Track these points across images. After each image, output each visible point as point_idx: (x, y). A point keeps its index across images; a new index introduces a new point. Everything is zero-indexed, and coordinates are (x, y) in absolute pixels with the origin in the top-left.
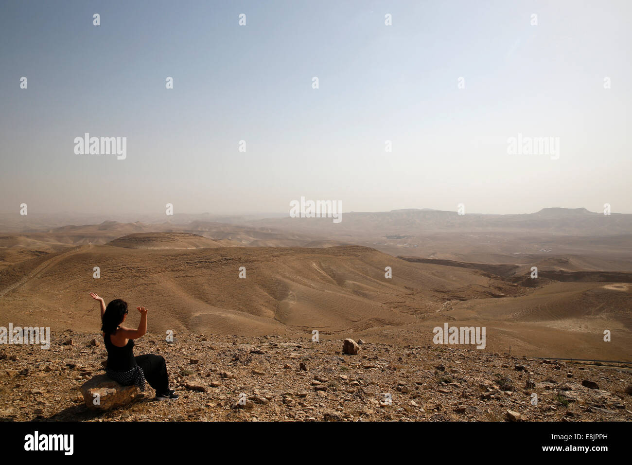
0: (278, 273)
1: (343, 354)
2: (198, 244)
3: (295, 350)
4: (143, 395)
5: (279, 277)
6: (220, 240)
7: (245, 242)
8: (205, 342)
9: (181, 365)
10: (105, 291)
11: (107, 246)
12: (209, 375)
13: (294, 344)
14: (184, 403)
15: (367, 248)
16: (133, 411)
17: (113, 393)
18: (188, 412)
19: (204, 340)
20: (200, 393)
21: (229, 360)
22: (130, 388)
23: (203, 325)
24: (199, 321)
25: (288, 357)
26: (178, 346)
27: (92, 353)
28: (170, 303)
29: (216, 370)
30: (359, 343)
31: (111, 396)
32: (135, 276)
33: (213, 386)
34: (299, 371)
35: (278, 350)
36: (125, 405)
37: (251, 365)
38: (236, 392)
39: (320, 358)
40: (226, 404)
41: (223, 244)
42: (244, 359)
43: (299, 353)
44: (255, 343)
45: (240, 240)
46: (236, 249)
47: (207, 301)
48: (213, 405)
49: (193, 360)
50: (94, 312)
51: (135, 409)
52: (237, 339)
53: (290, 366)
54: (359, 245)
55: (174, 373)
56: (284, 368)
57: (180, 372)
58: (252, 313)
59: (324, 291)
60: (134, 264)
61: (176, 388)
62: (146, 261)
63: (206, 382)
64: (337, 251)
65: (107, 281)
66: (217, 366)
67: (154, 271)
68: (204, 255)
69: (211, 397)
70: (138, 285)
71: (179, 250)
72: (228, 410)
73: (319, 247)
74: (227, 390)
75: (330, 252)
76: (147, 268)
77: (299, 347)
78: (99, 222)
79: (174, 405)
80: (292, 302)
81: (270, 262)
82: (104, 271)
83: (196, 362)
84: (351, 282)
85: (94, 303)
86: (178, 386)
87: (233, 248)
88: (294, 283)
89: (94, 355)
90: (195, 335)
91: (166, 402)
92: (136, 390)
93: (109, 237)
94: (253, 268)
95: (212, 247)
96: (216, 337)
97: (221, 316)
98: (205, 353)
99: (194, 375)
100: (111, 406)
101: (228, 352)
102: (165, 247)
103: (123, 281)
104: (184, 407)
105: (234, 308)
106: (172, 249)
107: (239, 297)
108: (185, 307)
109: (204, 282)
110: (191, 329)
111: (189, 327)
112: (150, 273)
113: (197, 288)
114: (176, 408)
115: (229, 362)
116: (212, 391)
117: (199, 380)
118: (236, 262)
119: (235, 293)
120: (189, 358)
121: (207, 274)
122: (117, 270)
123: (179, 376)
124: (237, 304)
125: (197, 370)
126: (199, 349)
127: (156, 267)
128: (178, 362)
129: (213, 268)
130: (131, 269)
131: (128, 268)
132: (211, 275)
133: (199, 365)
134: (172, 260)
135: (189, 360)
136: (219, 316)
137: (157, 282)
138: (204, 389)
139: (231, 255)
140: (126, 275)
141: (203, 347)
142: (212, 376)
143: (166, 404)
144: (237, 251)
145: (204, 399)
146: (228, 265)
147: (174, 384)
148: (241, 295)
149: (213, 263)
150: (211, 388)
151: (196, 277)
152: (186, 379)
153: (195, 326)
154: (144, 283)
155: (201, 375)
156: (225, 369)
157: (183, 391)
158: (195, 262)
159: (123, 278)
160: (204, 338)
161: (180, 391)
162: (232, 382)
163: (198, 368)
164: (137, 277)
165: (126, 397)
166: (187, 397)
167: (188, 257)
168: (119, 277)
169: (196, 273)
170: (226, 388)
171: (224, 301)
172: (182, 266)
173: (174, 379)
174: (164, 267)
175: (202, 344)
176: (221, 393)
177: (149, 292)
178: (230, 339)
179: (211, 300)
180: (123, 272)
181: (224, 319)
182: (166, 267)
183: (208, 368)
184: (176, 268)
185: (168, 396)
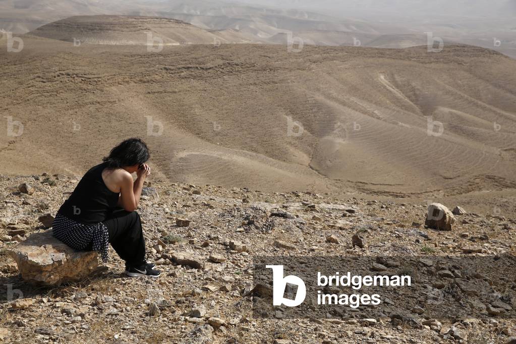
0: (318, 90)
1: (426, 228)
2: (183, 37)
3: (344, 215)
4: (107, 268)
5: (320, 98)
6: (220, 30)
7: (263, 34)
8: (198, 196)
9: (162, 228)
10: (33, 112)
12: (206, 245)
13: (343, 207)
14: (170, 283)
15: (482, 51)
16: (93, 290)
17: (61, 261)
18: (175, 296)
19: (196, 192)
20: (194, 270)
21: (238, 224)
22: (86, 255)
23: (193, 172)
24: (187, 166)
25: (333, 226)
26: (157, 200)
27: (24, 203)
29: (217, 238)
30: (456, 212)
31: (59, 265)
32: (81, 89)
33: (212, 260)
34: (351, 248)
35: (317, 215)
36: (81, 280)
37: (273, 234)
38: (250, 271)
39: (386, 231)
40: (234, 288)
41: (225, 38)
42: (261, 223)
43: (351, 221)
44: (278, 202)
45: (255, 32)
46: (246, 47)
47: (199, 134)
48: (214, 288)
49: (181, 220)
50: (19, 145)
51: (95, 286)
52: (249, 194)
53: (337, 238)
54: (467, 43)
55: (153, 240)
56: (326, 242)
57: (161, 237)
58: (272, 156)
59: (397, 124)
60: (77, 68)
61: (156, 260)
62: (97, 64)
63: (202, 255)
64: (424, 55)
65: (35, 95)
66: (218, 231)
67: (111, 81)
68: (193, 56)
69: (210, 277)
70: (86, 104)
72: (237, 297)
73: (393, 45)
74: (234, 268)
75: (412, 55)
76: (100, 76)
77: (351, 211)
79: (154, 284)
80: (339, 141)
81: (305, 72)
82: (29, 78)
83: (186, 223)
84: (446, 110)
86: (159, 259)
87: (242, 45)
88: (346, 108)
89: (27, 207)
90: (181, 185)
91: (141, 279)
92: (95, 259)
94: (276, 80)
95: (208, 43)
96: (215, 189)
97: (222, 159)
98: (200, 212)
99: (184, 244)
100: (59, 280)
101: (236, 212)
102: (127, 41)
103: (61, 96)
104: (168, 289)
105: (243, 146)
106: (140, 45)
107: (251, 129)
108: (164, 143)
109: (194, 101)
110: (172, 178)
111: (170, 173)
112: (105, 84)
113: (182, 112)
114: (158, 289)
115: (238, 227)
116: (212, 269)
117: (192, 250)
118: (248, 70)
119: (244, 122)
120: (175, 218)
121: (198, 88)
122: (50, 77)
123: (159, 243)
124: (249, 140)
125: (187, 237)
126: (190, 206)
127: (115, 75)
128: (157, 223)
129: (209, 78)
130: (73, 76)
131: (69, 75)
132: (205, 91)
133: (190, 229)
134: (140, 63)
135: (175, 221)
136: (218, 158)
137: (117, 100)
138: (200, 264)
139: (239, 58)
140: (65, 86)
141: (196, 203)
142: (211, 246)
143: (141, 283)
144: (248, 50)
145: (199, 278)
146: (234, 74)
147: (153, 255)
148: (254, 125)
149: (209, 71)
150: (211, 263)
151: (180, 93)
152: (170, 249)
153: (180, 173)
154: (95, 101)
155: (193, 244)
156: (231, 237)
157: (167, 266)
158: (179, 68)
159: (60, 91)
160: (195, 190)
161: (162, 265)
162: (242, 257)
163: (189, 233)
164: (85, 90)
165: (81, 269)
166: (173, 275)
167: (167, 59)
168: (55, 89)
169: (180, 86)
170: (234, 266)
171: (226, 135)
172: (157, 74)
173: (153, 247)
174: (128, 74)
175: (193, 199)
176: (226, 272)
177: (104, 116)
178: (237, 193)
179: (205, 133)
180: (61, 82)
181: (227, 164)
182: (131, 76)
183: (205, 234)
184: (147, 77)
185: (144, 271)
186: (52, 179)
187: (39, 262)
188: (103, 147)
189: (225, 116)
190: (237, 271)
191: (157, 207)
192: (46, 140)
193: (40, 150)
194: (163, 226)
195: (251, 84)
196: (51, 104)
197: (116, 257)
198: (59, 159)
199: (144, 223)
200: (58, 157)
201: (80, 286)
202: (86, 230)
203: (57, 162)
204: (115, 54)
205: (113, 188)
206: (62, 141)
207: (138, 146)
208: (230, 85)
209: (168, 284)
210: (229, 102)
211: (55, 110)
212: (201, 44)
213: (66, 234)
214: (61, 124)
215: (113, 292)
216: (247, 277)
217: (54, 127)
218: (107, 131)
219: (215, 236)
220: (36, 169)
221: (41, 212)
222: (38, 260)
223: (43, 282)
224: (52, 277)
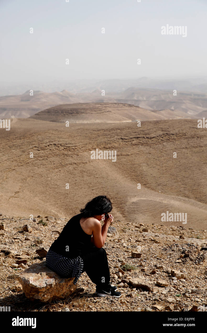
2: (134, 116)
4: (83, 290)
6: (160, 110)
8: (146, 233)
9: (121, 259)
10: (31, 171)
11: (30, 119)
12: (153, 273)
14: (128, 302)
16: (73, 306)
17: (52, 285)
19: (145, 230)
20: (145, 292)
21: (177, 257)
22: (69, 280)
23: (142, 213)
24: (137, 208)
26: (117, 237)
27: (26, 239)
28: (103, 186)
29: (162, 267)
31: (50, 288)
32: (63, 154)
33: (159, 285)
36: (65, 299)
37: (204, 265)
38: (187, 295)
41: (163, 115)
42: (194, 256)
45: (186, 110)
46: (180, 121)
47: (146, 185)
49: (135, 253)
50: (21, 194)
51: (75, 304)
52: (184, 231)
55: (115, 268)
57: (121, 266)
58: (200, 201)
60: (61, 140)
61: (117, 284)
62: (75, 137)
63: (151, 280)
66: (162, 262)
67: (84, 149)
69: (158, 298)
70: (67, 165)
71: (111, 124)
74: (175, 292)
76: (77, 145)
78: (21, 92)
79: (117, 303)
82: (29, 148)
83: (138, 256)
85: (20, 184)
86: (120, 283)
87: (176, 120)
89: (28, 242)
90: (134, 224)
91: (107, 299)
93: (34, 110)
94: (202, 145)
95: (151, 120)
96: (159, 227)
97: (162, 203)
98: (148, 246)
99: (137, 271)
100: (50, 298)
101: (175, 247)
102: (95, 120)
103: (50, 160)
104: (127, 307)
105: (179, 193)
106: (104, 122)
107: (184, 181)
108: (121, 191)
109: (142, 161)
110: (127, 217)
111: (125, 214)
112: (80, 151)
113: (133, 169)
114: (119, 307)
115: (177, 259)
116: (159, 292)
117: (143, 277)
118: (181, 138)
119: (179, 176)
120: (130, 251)
121: (145, 152)
122: (43, 147)
123: (120, 271)
124: (182, 189)
125: (140, 266)
126: (141, 241)
127: (86, 144)
128: (118, 255)
129: (152, 144)
130: (58, 146)
131: (55, 145)
132: (150, 153)
133: (141, 260)
134: (104, 135)
135: (131, 254)
136: (160, 202)
137: (88, 161)
138: (150, 288)
139: (175, 130)
140: (53, 153)
141: (145, 239)
142: (158, 274)
143: (107, 302)
144: (181, 124)
145: (150, 299)
146: (171, 141)
147: (115, 280)
148: (186, 178)
149: (153, 139)
150: (157, 287)
151: (132, 156)
152: (128, 275)
153: (132, 213)
154: (73, 162)
155: (144, 272)
156: (172, 267)
157: (126, 289)
158: (131, 138)
159: (50, 156)
160: (144, 228)
161: (122, 288)
162: (181, 283)
163: (141, 263)
164: (66, 155)
165: (65, 290)
166: (130, 296)
167: (123, 132)
168: (46, 155)
169: (132, 150)
170: (175, 290)
171: (166, 185)
172: (116, 143)
173: (115, 273)
174: (95, 143)
175: (143, 235)
176: (170, 294)
177: (79, 173)
178: (174, 231)
179: (150, 184)
180: (50, 150)
181: (166, 207)
182: (98, 144)
183: (153, 264)
184: (109, 145)
185: (110, 292)
186: (44, 220)
187: (37, 285)
188: (78, 195)
189: (165, 171)
190: (178, 294)
191: (117, 242)
192: (39, 190)
193: (35, 197)
194: (122, 257)
195: (183, 148)
196: (43, 165)
197: (89, 281)
198: (48, 204)
199: (108, 255)
200: (48, 202)
201: (65, 303)
202: (69, 262)
203: (47, 206)
204: (87, 130)
205: (88, 231)
206: (50, 191)
207: (105, 201)
208: (168, 149)
209: (127, 303)
210: (167, 161)
211: (45, 169)
212: (146, 120)
213: (55, 265)
214: (50, 179)
215: (87, 308)
216: (185, 299)
217: (45, 181)
218: (81, 184)
219: (160, 266)
220: (33, 210)
221: (37, 246)
222: (37, 284)
223: (39, 300)
224: (46, 296)
